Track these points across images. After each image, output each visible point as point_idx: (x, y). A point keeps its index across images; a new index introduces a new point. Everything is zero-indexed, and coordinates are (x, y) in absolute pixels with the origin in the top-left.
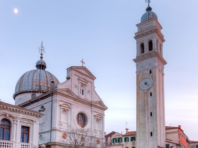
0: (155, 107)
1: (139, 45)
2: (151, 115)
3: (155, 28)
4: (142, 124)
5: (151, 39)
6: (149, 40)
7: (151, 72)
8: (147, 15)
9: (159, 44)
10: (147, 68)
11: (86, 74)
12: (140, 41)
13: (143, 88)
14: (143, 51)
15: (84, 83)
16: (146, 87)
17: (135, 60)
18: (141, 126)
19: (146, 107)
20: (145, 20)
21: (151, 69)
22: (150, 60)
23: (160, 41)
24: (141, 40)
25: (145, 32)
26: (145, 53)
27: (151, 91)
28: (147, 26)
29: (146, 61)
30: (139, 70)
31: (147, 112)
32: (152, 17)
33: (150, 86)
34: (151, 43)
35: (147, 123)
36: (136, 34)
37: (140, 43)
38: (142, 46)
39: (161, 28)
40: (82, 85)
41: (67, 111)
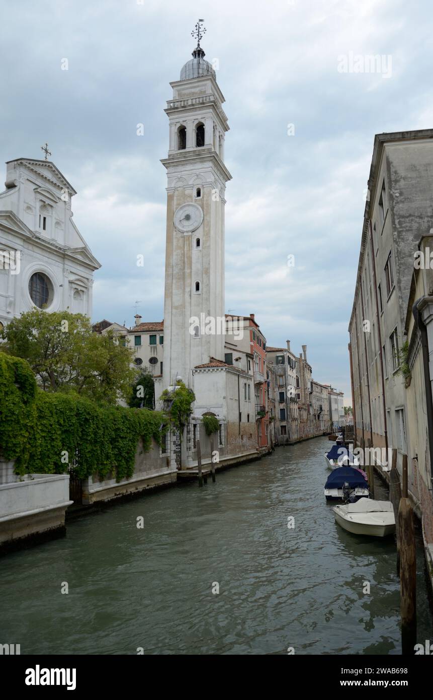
0: (207, 271)
1: (175, 129)
2: (198, 288)
3: (212, 99)
4: (177, 308)
5: (203, 121)
6: (196, 122)
7: (199, 194)
8: (195, 66)
9: (217, 134)
10: (191, 183)
11: (55, 180)
12: (177, 120)
13: (181, 228)
14: (183, 144)
15: (48, 201)
16: (188, 226)
17: (166, 163)
18: (174, 311)
19: (187, 271)
20: (191, 77)
21: (200, 186)
22: (199, 166)
23: (219, 128)
24: (181, 120)
25: (190, 103)
26: (187, 150)
27: (199, 234)
28: (193, 90)
29: (189, 167)
30: (173, 185)
31: (188, 281)
32: (205, 73)
33: (196, 225)
34: (200, 129)
35: (187, 305)
36: (169, 102)
37: (178, 125)
38: (182, 132)
39: (223, 100)
40: (44, 206)
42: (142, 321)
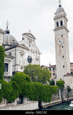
0: (65, 53)
1: (56, 23)
2: (63, 57)
3: (64, 15)
4: (59, 62)
5: (62, 20)
6: (60, 21)
7: (62, 36)
8: (59, 9)
9: (65, 23)
10: (60, 34)
11: (31, 37)
14: (58, 26)
15: (30, 41)
16: (60, 43)
17: (54, 30)
18: (58, 63)
19: (61, 53)
21: (62, 34)
22: (62, 30)
23: (66, 21)
24: (57, 21)
25: (59, 17)
26: (59, 27)
27: (63, 45)
28: (59, 14)
29: (59, 31)
30: (56, 35)
31: (61, 56)
32: (62, 10)
33: (62, 43)
34: (61, 22)
35: (61, 61)
36: (54, 17)
37: (56, 22)
38: (57, 23)
39: (66, 15)
40: (30, 42)
41: (23, 55)
42: (51, 65)
